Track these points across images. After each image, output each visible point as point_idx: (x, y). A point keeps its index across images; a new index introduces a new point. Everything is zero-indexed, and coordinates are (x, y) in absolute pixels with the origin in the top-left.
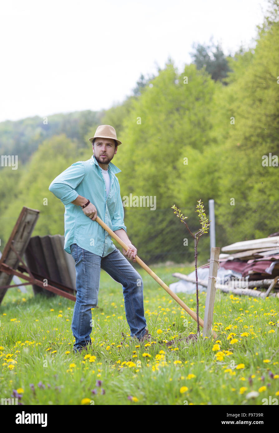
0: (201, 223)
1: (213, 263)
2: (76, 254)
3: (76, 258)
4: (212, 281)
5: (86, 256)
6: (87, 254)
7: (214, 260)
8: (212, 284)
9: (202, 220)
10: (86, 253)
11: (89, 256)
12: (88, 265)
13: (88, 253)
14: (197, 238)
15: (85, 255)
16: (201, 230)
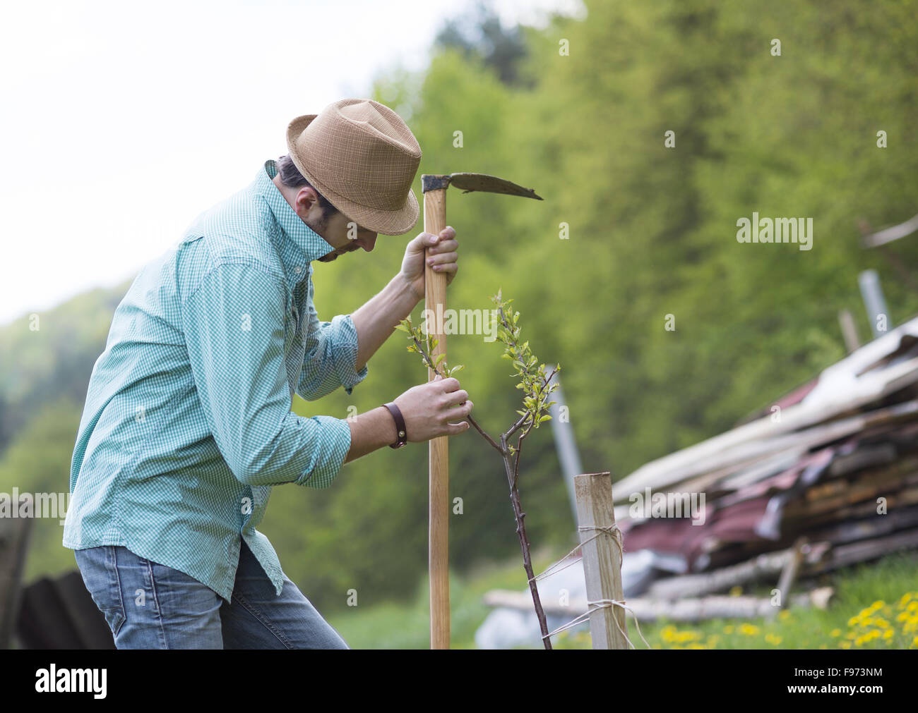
0: (519, 386)
1: (594, 541)
2: (115, 585)
3: (117, 602)
4: (607, 620)
5: (163, 594)
6: (169, 583)
7: (594, 527)
8: (608, 634)
9: (521, 373)
10: (165, 579)
11: (177, 593)
12: (180, 628)
13: (171, 580)
14: (512, 448)
15: (161, 589)
16: (525, 414)
